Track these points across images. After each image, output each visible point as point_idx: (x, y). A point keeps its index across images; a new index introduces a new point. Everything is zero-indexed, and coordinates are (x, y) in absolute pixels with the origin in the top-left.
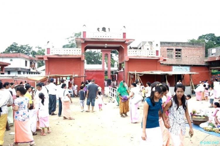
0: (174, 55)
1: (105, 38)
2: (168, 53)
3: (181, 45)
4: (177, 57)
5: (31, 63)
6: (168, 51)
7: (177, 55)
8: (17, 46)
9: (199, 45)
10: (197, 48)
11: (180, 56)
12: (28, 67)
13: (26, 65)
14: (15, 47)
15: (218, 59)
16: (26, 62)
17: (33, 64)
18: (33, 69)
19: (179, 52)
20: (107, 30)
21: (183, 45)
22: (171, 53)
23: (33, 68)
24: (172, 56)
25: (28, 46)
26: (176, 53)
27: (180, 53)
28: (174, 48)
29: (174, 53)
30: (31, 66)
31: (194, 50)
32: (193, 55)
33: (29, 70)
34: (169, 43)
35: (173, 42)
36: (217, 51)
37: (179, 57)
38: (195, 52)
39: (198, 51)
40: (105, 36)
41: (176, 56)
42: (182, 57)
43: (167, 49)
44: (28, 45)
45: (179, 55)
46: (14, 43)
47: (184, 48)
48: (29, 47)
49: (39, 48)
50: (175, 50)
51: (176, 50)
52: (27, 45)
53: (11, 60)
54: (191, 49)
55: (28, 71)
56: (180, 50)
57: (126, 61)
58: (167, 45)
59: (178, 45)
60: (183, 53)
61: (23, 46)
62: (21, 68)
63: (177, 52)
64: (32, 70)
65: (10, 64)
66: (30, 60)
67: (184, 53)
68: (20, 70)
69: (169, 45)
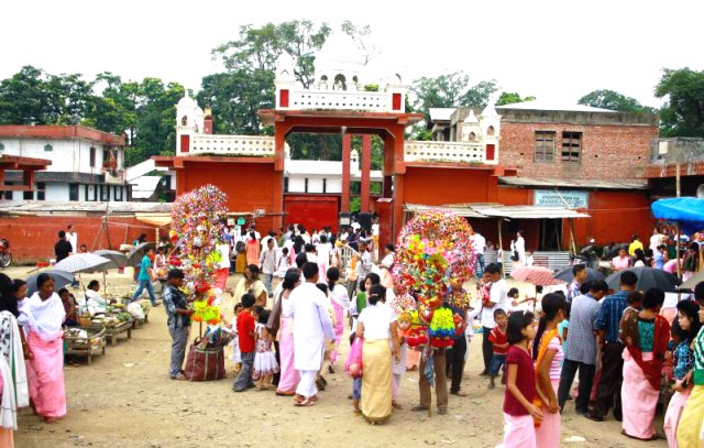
0: (558, 150)
1: (341, 107)
2: (540, 144)
3: (579, 119)
4: (566, 158)
5: (106, 155)
6: (540, 137)
7: (566, 149)
8: (38, 79)
9: (639, 122)
10: (631, 130)
11: (576, 154)
12: (98, 169)
13: (92, 163)
14: (33, 83)
15: (666, 175)
16: (93, 152)
17: (112, 159)
18: (114, 174)
19: (575, 141)
20: (349, 81)
21: (589, 120)
22: (549, 144)
23: (114, 171)
24: (550, 153)
25: (80, 79)
26: (564, 145)
27: (577, 146)
28: (559, 130)
29: (557, 145)
30: (106, 165)
31: (623, 135)
32: (619, 151)
33: (102, 177)
34: (543, 113)
35: (556, 112)
36: (670, 148)
37: (573, 158)
38: (624, 144)
39: (636, 141)
40: (341, 102)
41: (564, 154)
42: (583, 157)
43: (537, 132)
44: (79, 75)
45: (575, 150)
46: (28, 68)
47: (590, 129)
48: (81, 84)
49: (111, 80)
50: (561, 135)
51: (566, 135)
52: (73, 78)
53: (48, 148)
54: (612, 134)
55: (97, 182)
56: (577, 135)
57: (400, 175)
58: (537, 119)
59: (570, 121)
60: (585, 146)
61: (58, 80)
62: (80, 174)
63: (566, 141)
64: (109, 178)
65: (50, 163)
66: (104, 146)
67: (588, 146)
68: (76, 179)
69: (544, 119)
